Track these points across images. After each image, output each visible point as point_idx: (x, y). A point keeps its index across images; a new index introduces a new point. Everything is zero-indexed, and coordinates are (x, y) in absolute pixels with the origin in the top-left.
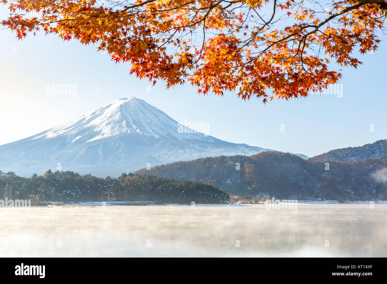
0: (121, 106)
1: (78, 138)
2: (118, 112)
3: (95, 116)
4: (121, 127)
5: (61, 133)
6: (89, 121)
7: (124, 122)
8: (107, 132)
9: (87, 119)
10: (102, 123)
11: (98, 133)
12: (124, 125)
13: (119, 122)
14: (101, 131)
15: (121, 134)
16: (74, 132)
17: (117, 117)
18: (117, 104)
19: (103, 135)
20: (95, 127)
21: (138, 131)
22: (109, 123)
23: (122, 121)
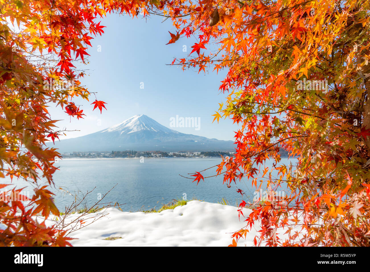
0: (139, 118)
1: (123, 132)
2: (138, 121)
3: (128, 123)
4: (140, 127)
5: (115, 129)
6: (126, 125)
7: (141, 125)
8: (135, 130)
9: (124, 124)
10: (132, 125)
11: (131, 130)
12: (142, 126)
13: (139, 125)
14: (133, 129)
15: (142, 130)
16: (121, 129)
17: (138, 123)
18: (136, 118)
19: (134, 130)
20: (129, 127)
21: (148, 129)
22: (135, 126)
23: (140, 124)
